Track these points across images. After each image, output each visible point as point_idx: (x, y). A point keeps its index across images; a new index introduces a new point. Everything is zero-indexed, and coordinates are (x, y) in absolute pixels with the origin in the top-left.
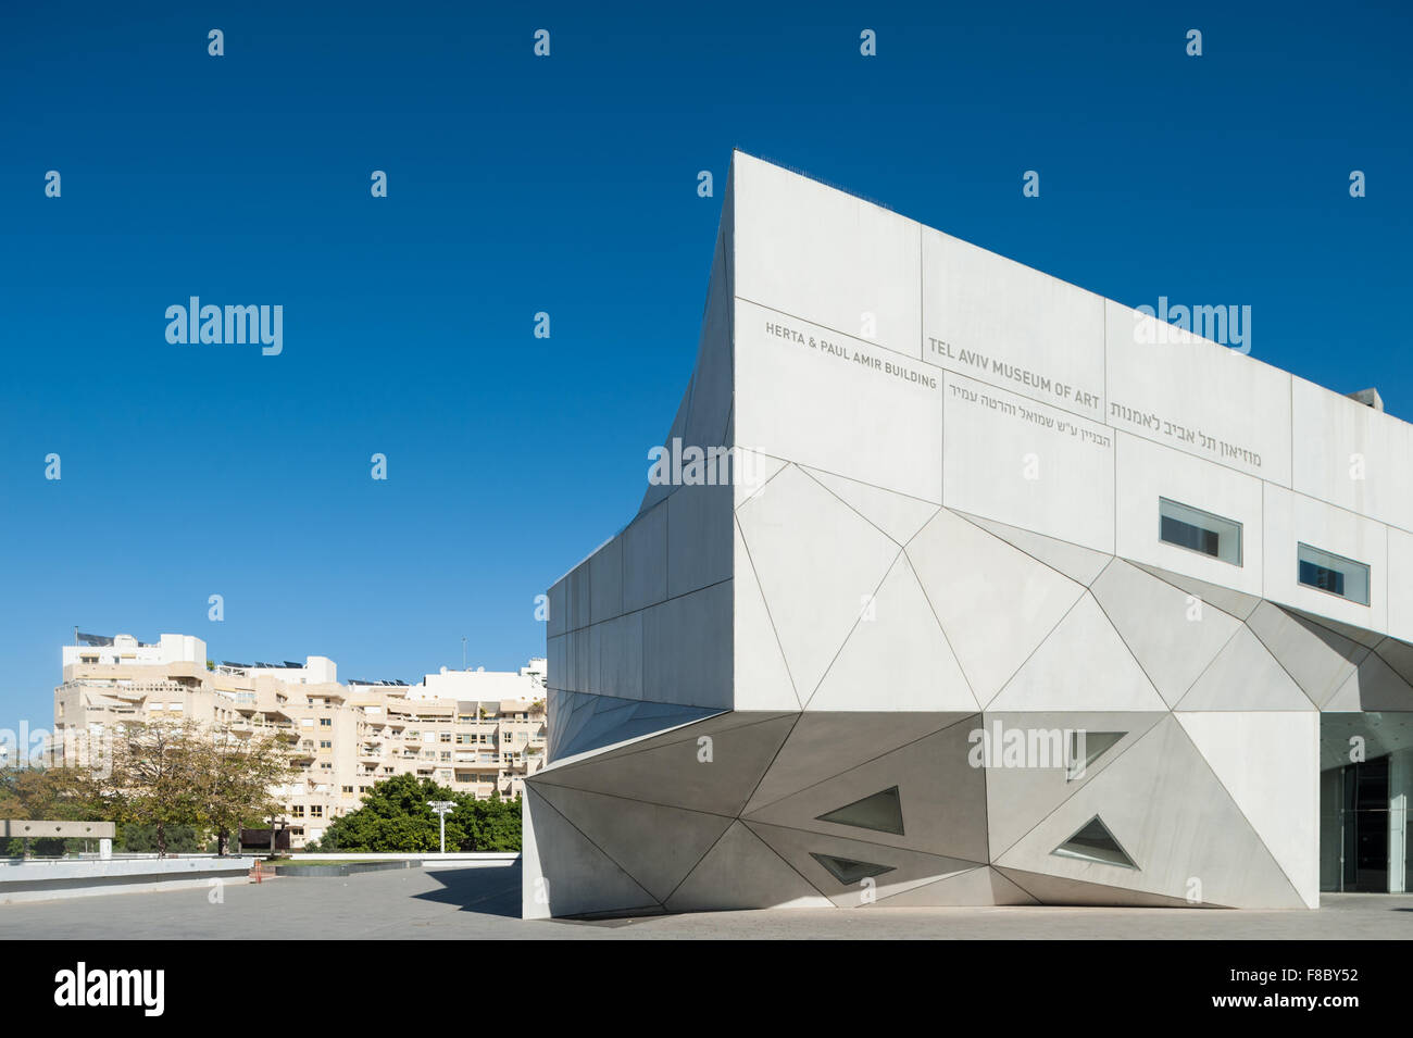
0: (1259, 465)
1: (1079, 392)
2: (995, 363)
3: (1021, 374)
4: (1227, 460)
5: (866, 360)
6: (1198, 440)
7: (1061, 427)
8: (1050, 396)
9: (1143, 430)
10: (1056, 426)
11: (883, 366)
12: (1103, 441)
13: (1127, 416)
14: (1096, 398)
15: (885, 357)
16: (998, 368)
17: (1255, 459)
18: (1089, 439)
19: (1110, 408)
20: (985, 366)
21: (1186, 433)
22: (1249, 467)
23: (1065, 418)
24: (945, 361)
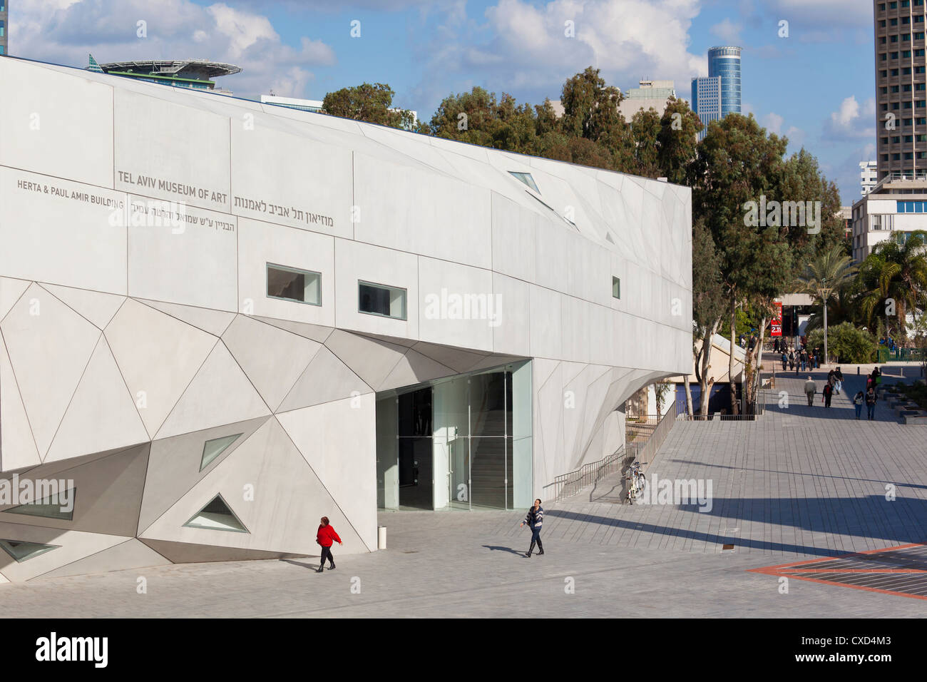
0: (332, 226)
1: (214, 193)
2: (160, 181)
3: (177, 186)
4: (312, 225)
5: (79, 196)
6: (292, 214)
7: (202, 222)
8: (195, 199)
9: (257, 214)
10: (199, 221)
11: (90, 199)
12: (229, 227)
13: (245, 205)
14: (225, 195)
15: (90, 191)
16: (162, 185)
17: (329, 221)
18: (221, 228)
19: (234, 200)
20: (153, 185)
21: (284, 211)
22: (325, 228)
23: (205, 214)
24: (129, 187)
